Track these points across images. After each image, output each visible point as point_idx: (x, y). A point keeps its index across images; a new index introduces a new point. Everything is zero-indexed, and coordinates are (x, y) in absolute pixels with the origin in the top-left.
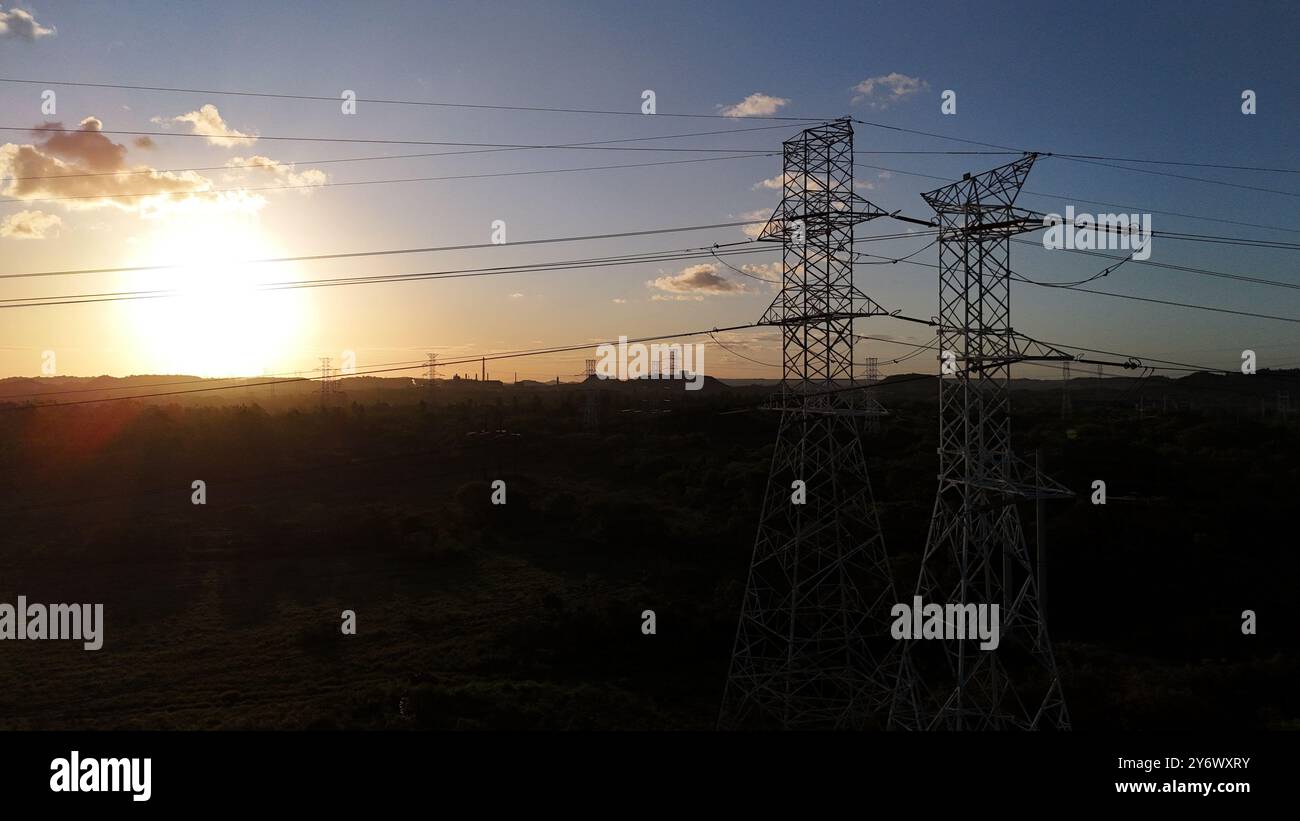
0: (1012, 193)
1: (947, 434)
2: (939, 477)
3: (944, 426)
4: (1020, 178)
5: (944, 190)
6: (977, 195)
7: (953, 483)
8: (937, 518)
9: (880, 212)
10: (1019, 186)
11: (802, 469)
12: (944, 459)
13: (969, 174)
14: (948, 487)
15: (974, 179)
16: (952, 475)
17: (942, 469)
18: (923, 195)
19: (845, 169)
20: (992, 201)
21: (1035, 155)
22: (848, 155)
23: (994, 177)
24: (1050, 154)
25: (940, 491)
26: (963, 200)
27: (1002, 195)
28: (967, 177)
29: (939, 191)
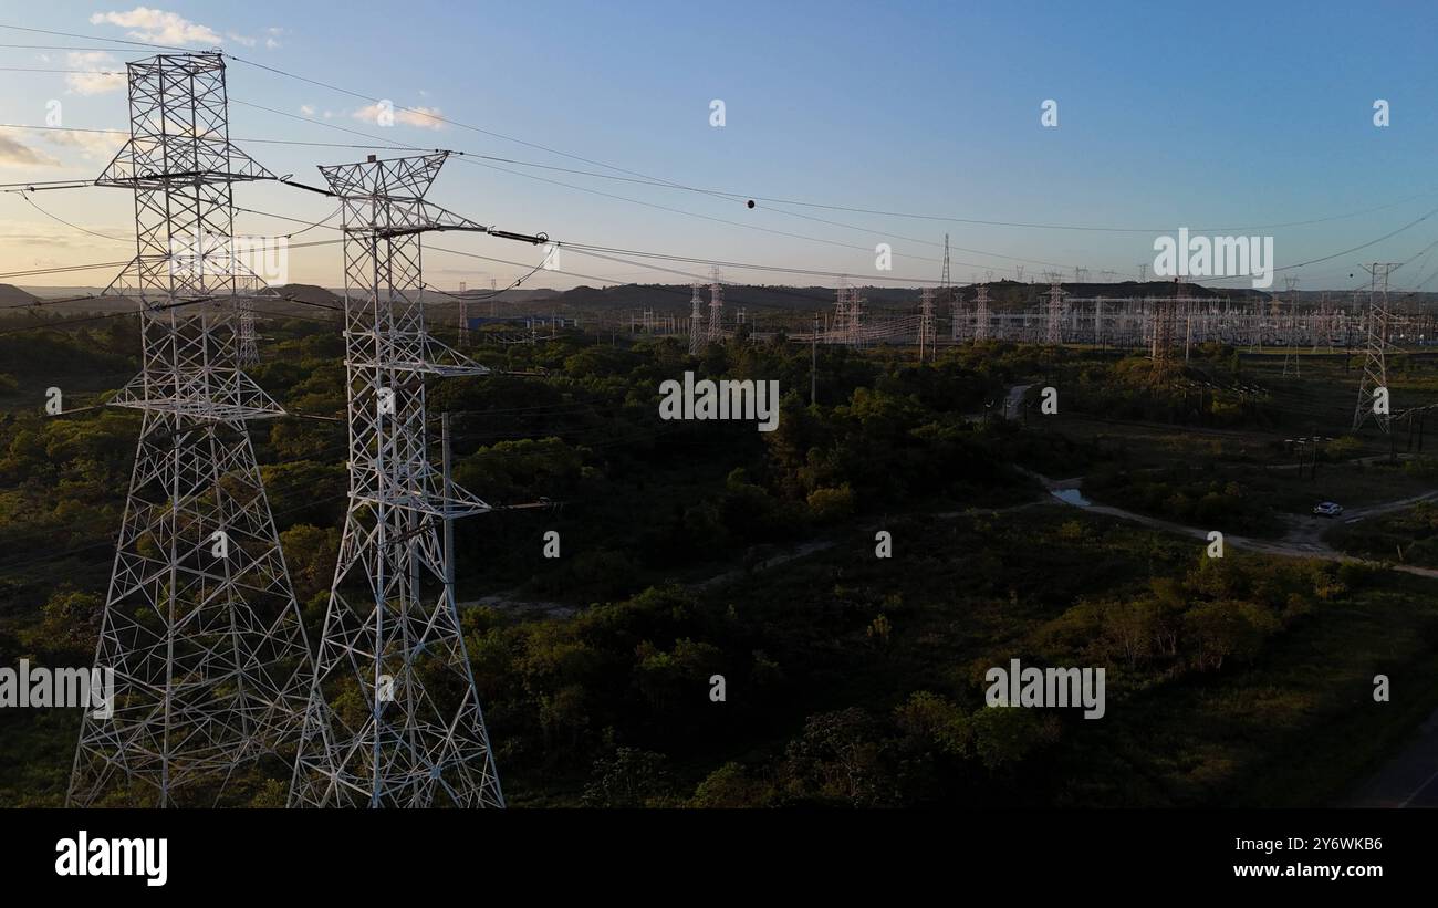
0: (423, 187)
1: (358, 447)
2: (349, 494)
3: (354, 438)
4: (431, 174)
5: (348, 168)
6: (385, 187)
7: (365, 501)
8: (349, 540)
9: (267, 174)
10: (430, 181)
11: (176, 483)
12: (355, 475)
13: (374, 156)
14: (360, 504)
15: (380, 164)
16: (364, 492)
17: (352, 486)
18: (321, 168)
19: (217, 111)
20: (404, 192)
21: (447, 153)
22: (220, 92)
23: (404, 169)
24: (462, 153)
25: (351, 509)
26: (370, 187)
27: (413, 188)
28: (372, 159)
29: (340, 167)
